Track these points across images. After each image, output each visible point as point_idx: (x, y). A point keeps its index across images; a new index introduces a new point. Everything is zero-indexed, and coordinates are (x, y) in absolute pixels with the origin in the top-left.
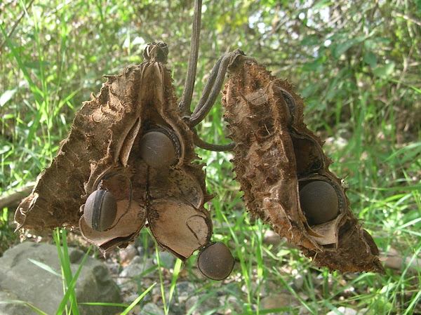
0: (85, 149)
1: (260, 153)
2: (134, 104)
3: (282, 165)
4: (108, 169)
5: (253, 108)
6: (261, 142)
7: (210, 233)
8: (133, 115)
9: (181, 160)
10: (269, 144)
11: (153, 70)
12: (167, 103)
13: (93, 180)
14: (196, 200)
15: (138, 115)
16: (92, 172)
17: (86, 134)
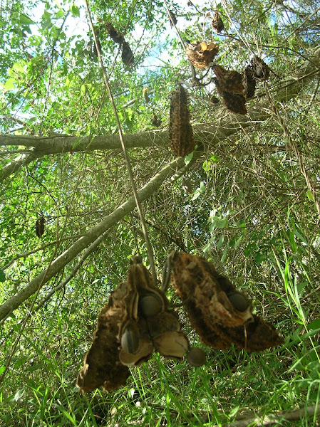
0: (108, 332)
1: (201, 288)
2: (132, 286)
3: (213, 286)
4: (128, 322)
5: (190, 270)
6: (199, 284)
7: (188, 342)
8: (133, 291)
9: (163, 307)
10: (204, 282)
11: (137, 268)
12: (148, 282)
13: (121, 331)
14: (176, 328)
15: (136, 291)
16: (120, 328)
17: (107, 324)
